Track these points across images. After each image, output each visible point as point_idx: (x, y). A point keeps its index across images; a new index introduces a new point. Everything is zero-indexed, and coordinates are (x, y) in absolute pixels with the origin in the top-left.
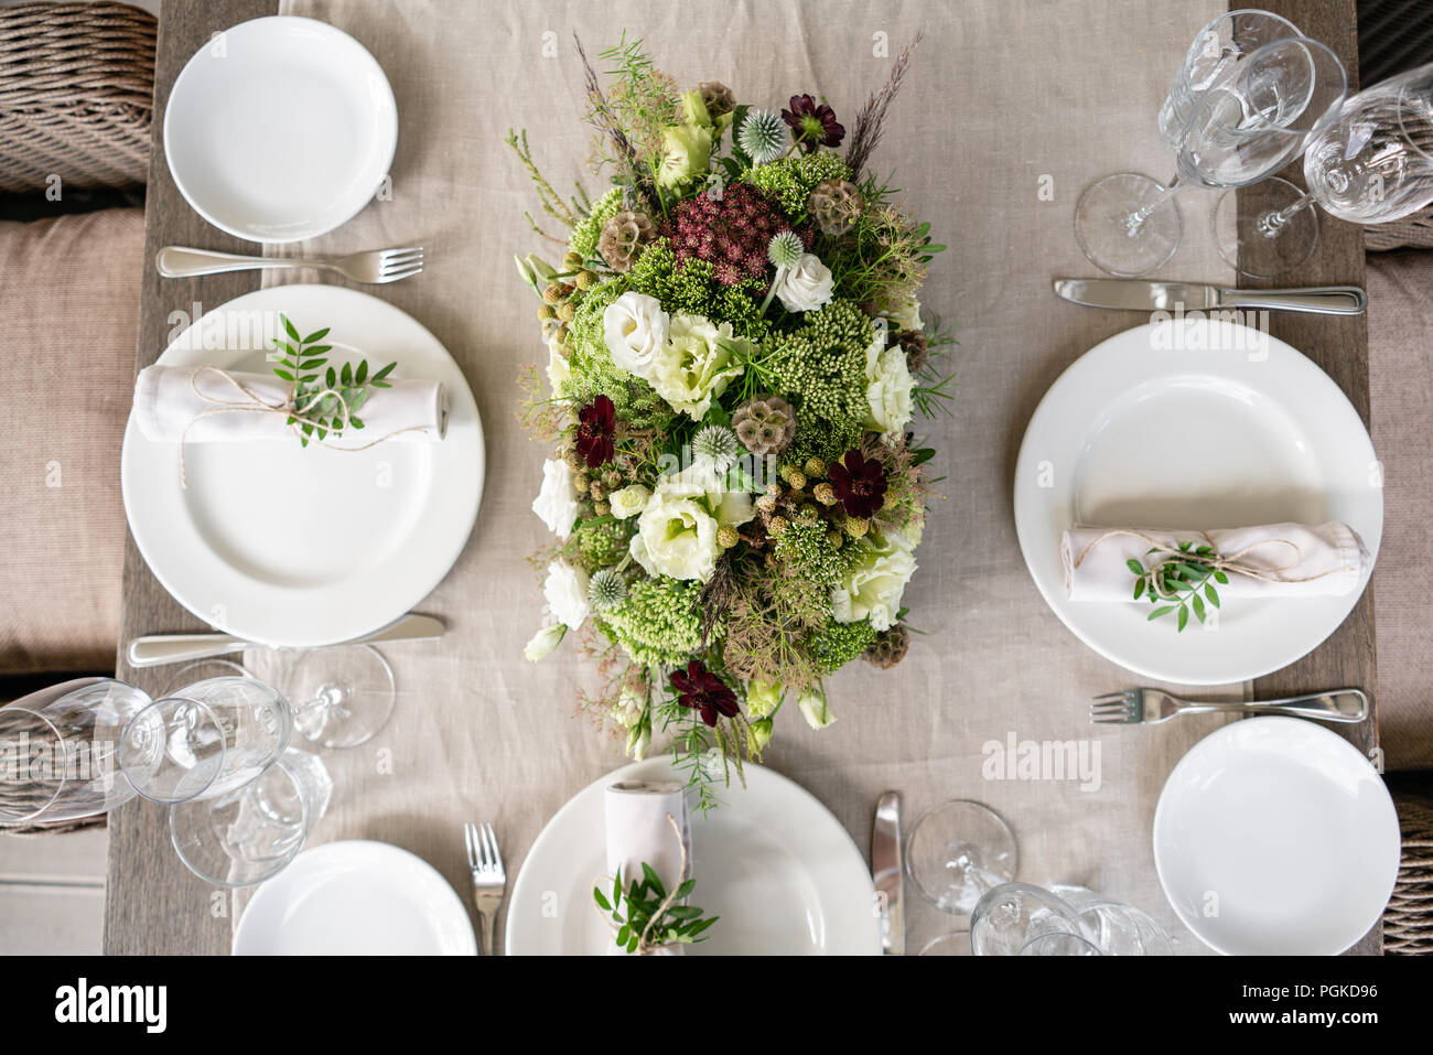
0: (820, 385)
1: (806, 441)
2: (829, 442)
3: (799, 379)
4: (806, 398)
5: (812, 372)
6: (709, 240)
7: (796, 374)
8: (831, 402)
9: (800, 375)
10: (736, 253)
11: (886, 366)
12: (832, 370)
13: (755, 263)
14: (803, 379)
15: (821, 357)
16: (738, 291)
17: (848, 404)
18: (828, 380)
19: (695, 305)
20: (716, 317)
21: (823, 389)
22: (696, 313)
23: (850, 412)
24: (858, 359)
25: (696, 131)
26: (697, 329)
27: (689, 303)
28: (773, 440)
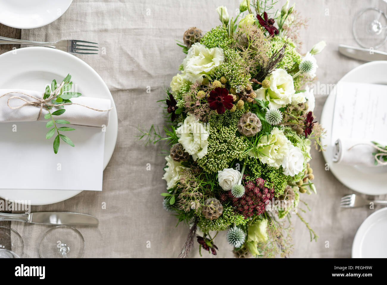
0: (230, 139)
1: (234, 118)
2: (224, 118)
3: (237, 142)
4: (235, 134)
5: (232, 144)
6: (264, 195)
7: (238, 144)
8: (224, 133)
9: (237, 143)
10: (256, 190)
11: (198, 146)
12: (224, 145)
13: (250, 186)
14: (235, 142)
15: (227, 150)
16: (257, 175)
17: (217, 132)
18: (225, 141)
19: (272, 171)
20: (265, 166)
21: (228, 138)
22: (272, 167)
23: (215, 129)
24: (210, 149)
25: (256, 240)
26: (273, 161)
27: (274, 172)
28: (250, 119)
